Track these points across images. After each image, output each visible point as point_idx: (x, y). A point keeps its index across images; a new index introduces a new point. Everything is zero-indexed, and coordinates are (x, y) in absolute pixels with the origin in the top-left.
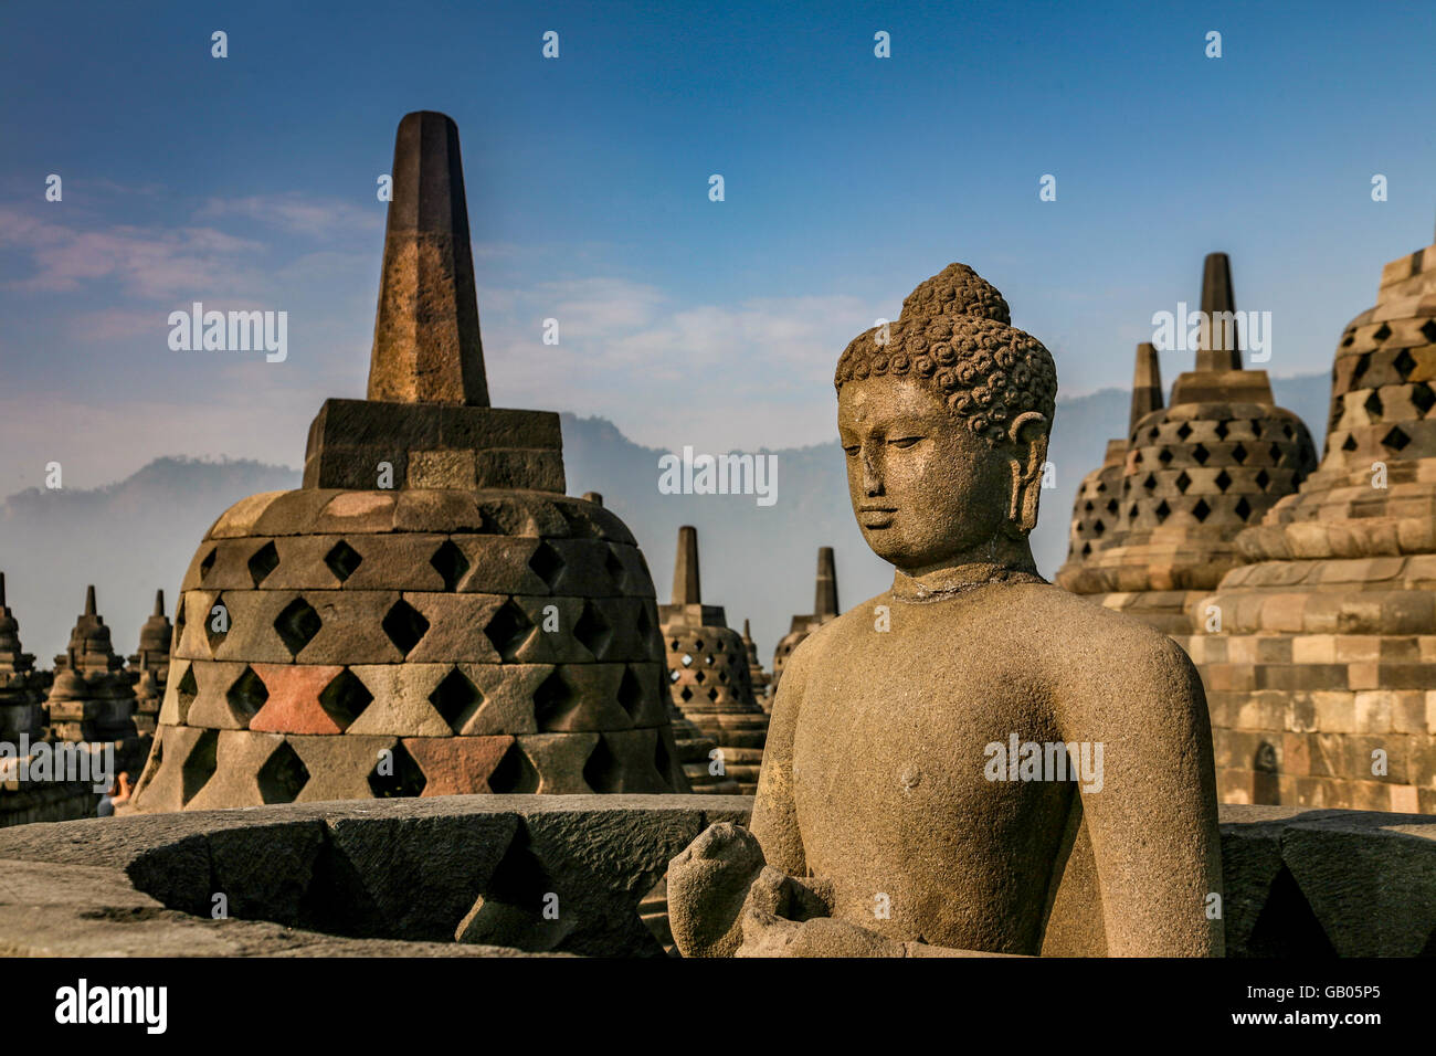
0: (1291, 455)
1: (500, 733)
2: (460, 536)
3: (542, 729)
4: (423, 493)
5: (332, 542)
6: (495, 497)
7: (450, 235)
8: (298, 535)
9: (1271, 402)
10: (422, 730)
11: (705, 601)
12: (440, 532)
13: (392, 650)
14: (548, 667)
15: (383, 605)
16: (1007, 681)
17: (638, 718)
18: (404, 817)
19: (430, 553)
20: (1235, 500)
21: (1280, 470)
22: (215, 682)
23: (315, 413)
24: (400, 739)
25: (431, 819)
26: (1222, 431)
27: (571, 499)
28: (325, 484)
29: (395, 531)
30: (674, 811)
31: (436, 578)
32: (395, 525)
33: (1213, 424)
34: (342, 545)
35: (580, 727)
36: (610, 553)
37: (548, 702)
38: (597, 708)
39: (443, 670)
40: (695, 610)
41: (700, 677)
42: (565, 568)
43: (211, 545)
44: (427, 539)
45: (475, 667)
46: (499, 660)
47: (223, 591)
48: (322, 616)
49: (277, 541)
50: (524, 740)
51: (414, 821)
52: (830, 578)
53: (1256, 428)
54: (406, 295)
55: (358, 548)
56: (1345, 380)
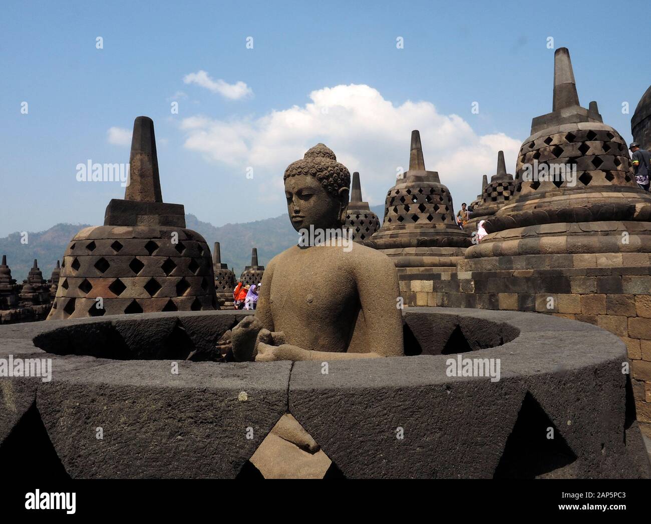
0: (374, 223)
1: (166, 297)
2: (154, 240)
3: (179, 295)
4: (142, 228)
5: (113, 241)
6: (165, 228)
7: (151, 153)
8: (102, 239)
9: (369, 210)
10: (142, 296)
11: (221, 263)
12: (148, 238)
13: (133, 273)
14: (181, 278)
15: (130, 259)
16: (340, 269)
17: (208, 292)
18: (139, 319)
19: (144, 244)
20: (361, 235)
21: (371, 227)
22: (74, 284)
23: (108, 204)
24: (135, 299)
25: (148, 319)
26: (358, 217)
27: (187, 230)
28: (110, 224)
29: (134, 238)
30: (227, 315)
31: (146, 252)
32: (133, 236)
33: (356, 215)
34: (116, 242)
35: (189, 294)
36: (199, 245)
37: (180, 288)
38: (195, 289)
39: (148, 279)
40: (219, 265)
41: (220, 283)
42: (185, 249)
43: (74, 242)
44: (144, 240)
45: (158, 278)
46: (166, 275)
47: (77, 256)
48: (110, 263)
49: (95, 241)
50: (173, 299)
51: (142, 320)
52: (255, 256)
53: (366, 216)
54: (137, 169)
55: (122, 243)
56: (389, 203)
